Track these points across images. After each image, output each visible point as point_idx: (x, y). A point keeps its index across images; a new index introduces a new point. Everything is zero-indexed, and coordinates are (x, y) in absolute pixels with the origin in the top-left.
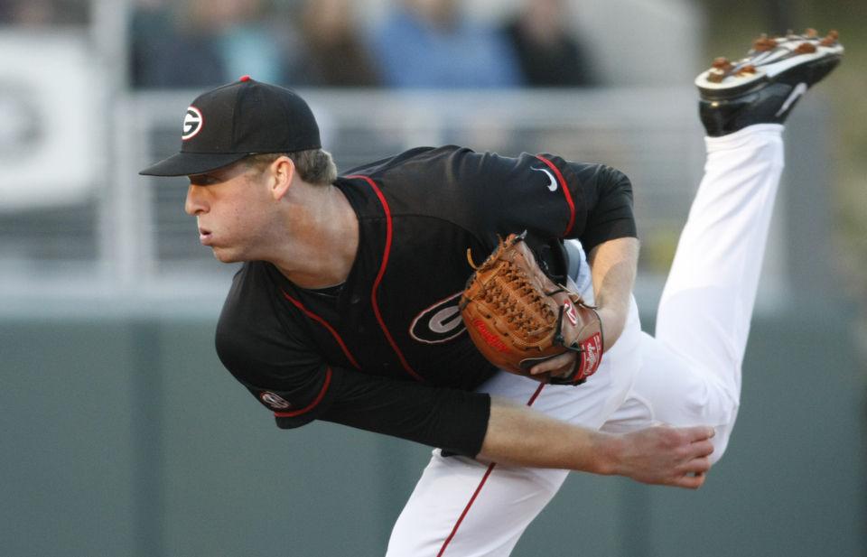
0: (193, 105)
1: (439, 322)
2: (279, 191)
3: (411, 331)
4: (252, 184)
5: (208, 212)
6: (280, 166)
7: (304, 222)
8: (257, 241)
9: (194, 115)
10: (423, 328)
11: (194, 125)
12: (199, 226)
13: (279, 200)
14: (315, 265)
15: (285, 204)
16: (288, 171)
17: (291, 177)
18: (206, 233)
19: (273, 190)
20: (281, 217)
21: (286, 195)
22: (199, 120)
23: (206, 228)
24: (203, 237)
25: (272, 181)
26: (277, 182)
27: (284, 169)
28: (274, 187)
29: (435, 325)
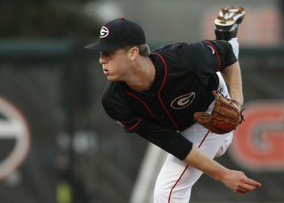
0: (105, 26)
1: (181, 102)
2: (133, 58)
3: (171, 105)
4: (124, 55)
5: (107, 63)
6: (134, 50)
7: (139, 69)
8: (123, 74)
9: (106, 30)
10: (175, 104)
11: (106, 33)
12: (104, 68)
13: (132, 61)
14: (140, 84)
15: (134, 63)
16: (136, 52)
17: (137, 54)
18: (106, 70)
19: (130, 58)
20: (132, 67)
21: (135, 60)
22: (108, 32)
23: (107, 69)
24: (105, 72)
25: (130, 54)
26: (132, 55)
27: (135, 51)
28: (131, 57)
29: (180, 103)
